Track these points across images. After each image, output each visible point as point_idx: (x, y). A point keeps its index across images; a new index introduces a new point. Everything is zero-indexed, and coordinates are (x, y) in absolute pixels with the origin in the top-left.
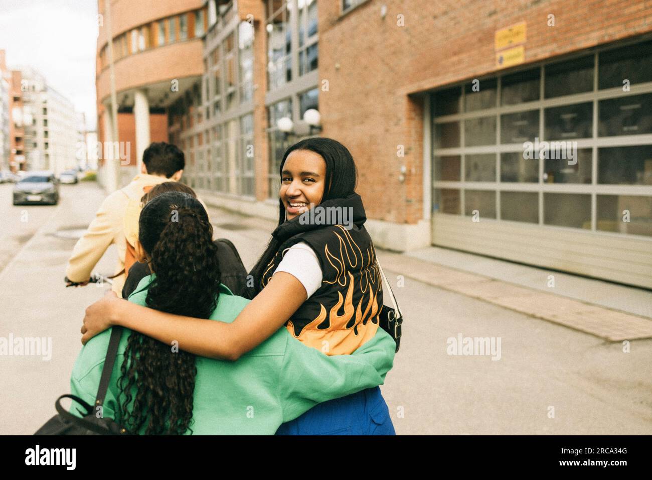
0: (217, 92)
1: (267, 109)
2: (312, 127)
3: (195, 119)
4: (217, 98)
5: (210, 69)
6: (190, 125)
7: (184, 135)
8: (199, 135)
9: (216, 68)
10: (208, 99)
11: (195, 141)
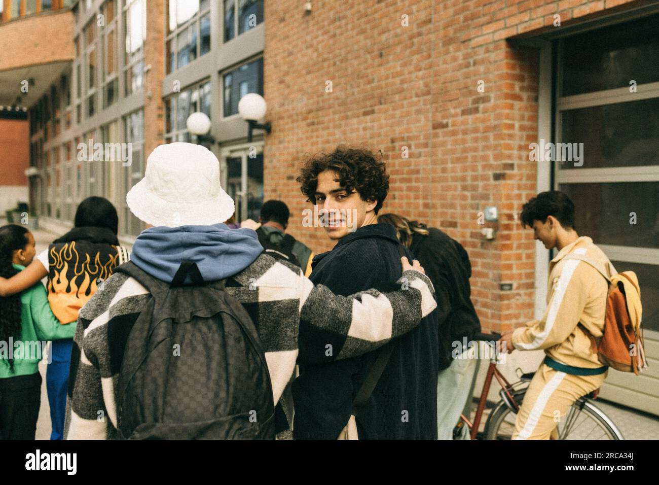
0: (92, 83)
1: (167, 101)
2: (252, 124)
3: (63, 124)
4: (91, 92)
5: (82, 52)
6: (56, 133)
7: (47, 147)
8: (68, 146)
9: (91, 48)
10: (79, 95)
11: (62, 153)
